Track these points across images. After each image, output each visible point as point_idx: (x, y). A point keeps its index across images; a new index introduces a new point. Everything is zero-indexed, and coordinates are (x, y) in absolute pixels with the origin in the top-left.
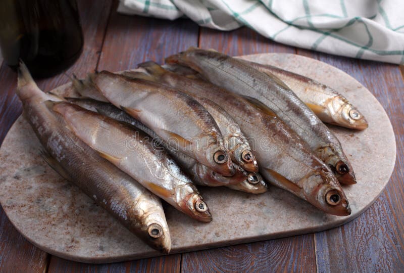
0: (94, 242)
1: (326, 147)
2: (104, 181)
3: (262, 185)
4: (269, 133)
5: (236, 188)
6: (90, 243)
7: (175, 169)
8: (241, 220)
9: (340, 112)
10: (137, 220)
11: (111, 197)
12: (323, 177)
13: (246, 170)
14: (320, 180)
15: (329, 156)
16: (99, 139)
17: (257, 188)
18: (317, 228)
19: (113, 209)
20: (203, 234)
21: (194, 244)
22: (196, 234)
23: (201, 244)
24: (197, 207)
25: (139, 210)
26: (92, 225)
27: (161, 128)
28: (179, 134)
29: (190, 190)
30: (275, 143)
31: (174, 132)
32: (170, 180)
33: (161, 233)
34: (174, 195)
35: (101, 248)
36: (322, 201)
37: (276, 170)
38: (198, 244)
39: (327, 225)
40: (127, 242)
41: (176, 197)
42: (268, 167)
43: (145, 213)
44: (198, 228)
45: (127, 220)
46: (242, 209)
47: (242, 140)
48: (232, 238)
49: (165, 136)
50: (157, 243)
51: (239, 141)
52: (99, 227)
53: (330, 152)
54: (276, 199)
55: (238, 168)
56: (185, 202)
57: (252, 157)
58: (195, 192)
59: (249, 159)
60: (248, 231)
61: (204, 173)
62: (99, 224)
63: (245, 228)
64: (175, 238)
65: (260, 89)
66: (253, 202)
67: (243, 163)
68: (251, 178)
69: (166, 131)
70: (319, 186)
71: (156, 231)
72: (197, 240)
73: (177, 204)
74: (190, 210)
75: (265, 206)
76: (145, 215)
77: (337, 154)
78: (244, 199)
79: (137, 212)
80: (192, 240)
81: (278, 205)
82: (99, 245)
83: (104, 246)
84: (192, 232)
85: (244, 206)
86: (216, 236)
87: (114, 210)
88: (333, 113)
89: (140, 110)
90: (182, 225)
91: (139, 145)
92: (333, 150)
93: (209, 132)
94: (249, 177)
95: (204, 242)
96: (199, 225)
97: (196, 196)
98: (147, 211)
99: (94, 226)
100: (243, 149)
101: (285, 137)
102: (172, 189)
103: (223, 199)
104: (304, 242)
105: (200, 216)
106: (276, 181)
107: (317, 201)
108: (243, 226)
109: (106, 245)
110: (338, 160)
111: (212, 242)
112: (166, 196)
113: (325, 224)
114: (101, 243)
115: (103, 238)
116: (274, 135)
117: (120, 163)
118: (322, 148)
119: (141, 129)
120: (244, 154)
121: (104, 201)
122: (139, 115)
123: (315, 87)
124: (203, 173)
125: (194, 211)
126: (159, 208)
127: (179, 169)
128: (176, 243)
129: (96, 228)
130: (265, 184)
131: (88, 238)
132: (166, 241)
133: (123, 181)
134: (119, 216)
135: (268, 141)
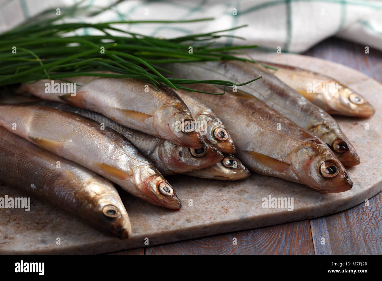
0: (33, 237)
1: (319, 125)
2: (44, 167)
3: (242, 169)
4: (247, 113)
6: (28, 238)
8: (218, 206)
10: (88, 201)
11: (55, 180)
12: (314, 149)
13: (220, 149)
14: (311, 153)
15: (324, 134)
17: (235, 173)
18: (312, 210)
19: (57, 193)
20: (170, 222)
21: (160, 231)
22: (161, 222)
23: (168, 230)
24: (162, 189)
25: (90, 192)
26: (28, 222)
27: (113, 106)
28: (136, 110)
29: (152, 172)
30: (256, 121)
31: (129, 109)
32: (125, 160)
33: (119, 213)
34: (132, 175)
35: (43, 242)
36: (315, 176)
37: (257, 150)
38: (165, 230)
39: (326, 206)
40: (75, 234)
41: (135, 179)
43: (97, 195)
44: (164, 217)
45: (75, 202)
46: (217, 196)
47: (213, 118)
48: (207, 222)
49: (118, 116)
50: (114, 223)
51: (210, 119)
52: (38, 223)
53: (325, 130)
54: (259, 185)
55: (210, 146)
56: (146, 186)
57: (227, 136)
58: (157, 175)
59: (223, 137)
60: (227, 215)
61: (169, 156)
62: (37, 221)
63: (223, 213)
64: (135, 227)
65: (234, 76)
66: (232, 189)
67: (215, 142)
68: (227, 162)
69: (118, 109)
70: (311, 159)
71: (113, 212)
72: (163, 227)
73: (136, 186)
74: (153, 193)
75: (246, 192)
76: (97, 196)
77: (333, 131)
78: (221, 188)
79: (87, 193)
80: (157, 227)
81: (263, 191)
82: (39, 239)
83: (46, 239)
84: (156, 220)
85: (220, 194)
86: (187, 223)
87: (59, 194)
88: (328, 98)
89: (85, 91)
90: (144, 215)
92: (327, 128)
93: (172, 103)
94: (225, 161)
95: (172, 228)
96: (165, 214)
97: (159, 179)
98: (100, 193)
99: (31, 224)
100: (215, 126)
101: (267, 113)
102: (129, 170)
103: (193, 190)
104: (298, 228)
105: (166, 200)
106: (258, 164)
107: (311, 178)
108: (220, 211)
109: (48, 237)
110: (334, 138)
111: (183, 227)
112: (123, 178)
113: (322, 203)
114: (42, 237)
115: (44, 233)
116: (253, 113)
117: (63, 147)
118: (314, 127)
119: (87, 116)
120: (217, 131)
121: (45, 187)
122: (84, 96)
123: (304, 73)
124: (167, 157)
125: (158, 193)
126: (114, 192)
127: (137, 150)
128: (137, 231)
129: (35, 224)
130: (245, 168)
131: (25, 234)
132: (125, 221)
133: (68, 167)
134: (66, 199)
135: (246, 120)
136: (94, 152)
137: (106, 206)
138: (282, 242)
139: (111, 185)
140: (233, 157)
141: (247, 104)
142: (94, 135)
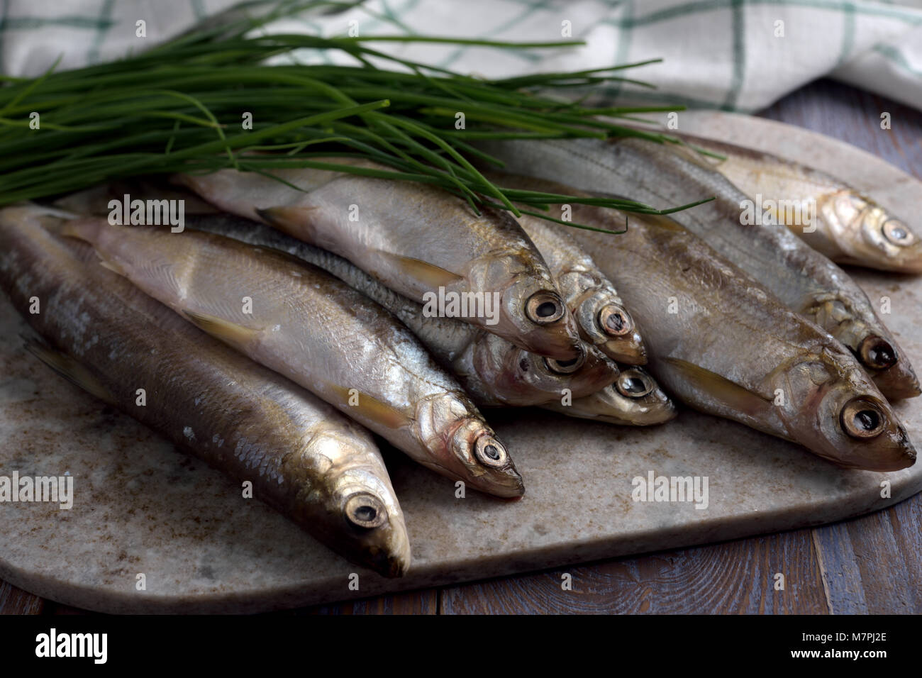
0: (184, 557)
1: (830, 301)
2: (215, 388)
3: (659, 400)
4: (670, 268)
5: (586, 412)
6: (172, 561)
7: (413, 357)
8: (605, 492)
9: (856, 226)
10: (313, 482)
11: (237, 425)
12: (829, 368)
13: (612, 357)
14: (821, 376)
15: (840, 324)
16: (198, 284)
17: (644, 410)
18: (820, 509)
19: (242, 458)
20: (499, 531)
21: (475, 555)
22: (478, 529)
23: (493, 553)
24: (481, 451)
25: (318, 458)
26: (176, 515)
27: (375, 247)
28: (426, 259)
29: (460, 408)
30: (691, 291)
31: (411, 254)
32: (401, 381)
33: (383, 516)
34: (415, 419)
35: (207, 573)
36: (829, 431)
37: (694, 359)
38: (487, 554)
39: (851, 501)
40: (281, 554)
41: (420, 426)
42: (674, 355)
43: (333, 466)
44: (484, 515)
45: (283, 484)
46: (604, 465)
47: (598, 281)
48: (584, 536)
49: (385, 268)
50: (370, 542)
51: (590, 283)
52: (197, 520)
53: (842, 313)
54: (697, 439)
55: (591, 350)
56: (446, 441)
57: (628, 325)
58: (471, 416)
59: (619, 327)
60: (627, 518)
61: (497, 367)
62: (196, 514)
63: (619, 512)
64: (419, 540)
65: (635, 173)
66: (634, 448)
67: (602, 338)
68: (627, 383)
69: (386, 254)
70: (821, 389)
71: (369, 511)
72: (482, 544)
73: (423, 445)
74: (460, 463)
75: (668, 456)
76: (334, 471)
77: (860, 317)
78: (611, 443)
79: (311, 461)
80: (469, 544)
81: (707, 454)
82: (198, 564)
83: (213, 566)
84: (467, 525)
85: (610, 458)
86: (537, 535)
87: (245, 461)
88: (838, 229)
89: (314, 205)
90: (439, 509)
91: (312, 294)
92: (848, 308)
93: (509, 248)
94: (622, 382)
95: (505, 548)
96: (486, 509)
97: (475, 426)
98: (340, 462)
99: (182, 520)
100: (602, 301)
101: (717, 274)
102: (408, 404)
103: (548, 444)
104: (787, 549)
105: (490, 478)
106: (695, 391)
107: (818, 433)
108: (611, 506)
109: (219, 563)
110: (864, 334)
111: (527, 547)
112: (393, 424)
113: (845, 495)
114: (204, 560)
115: (212, 549)
116: (685, 270)
117: (259, 342)
118: (816, 304)
119: (316, 262)
120: (607, 313)
121: (215, 440)
122: (311, 218)
123: (783, 169)
124: (492, 369)
125: (473, 463)
126: (374, 458)
127: (427, 355)
128: (423, 554)
129: (191, 522)
130: (665, 399)
131: (166, 548)
132: (397, 537)
133: (270, 388)
134: (261, 475)
135: (669, 286)
136: (330, 358)
137: (353, 495)
138: (753, 588)
139: (365, 436)
140: (639, 370)
141: (671, 248)
142: (330, 316)
